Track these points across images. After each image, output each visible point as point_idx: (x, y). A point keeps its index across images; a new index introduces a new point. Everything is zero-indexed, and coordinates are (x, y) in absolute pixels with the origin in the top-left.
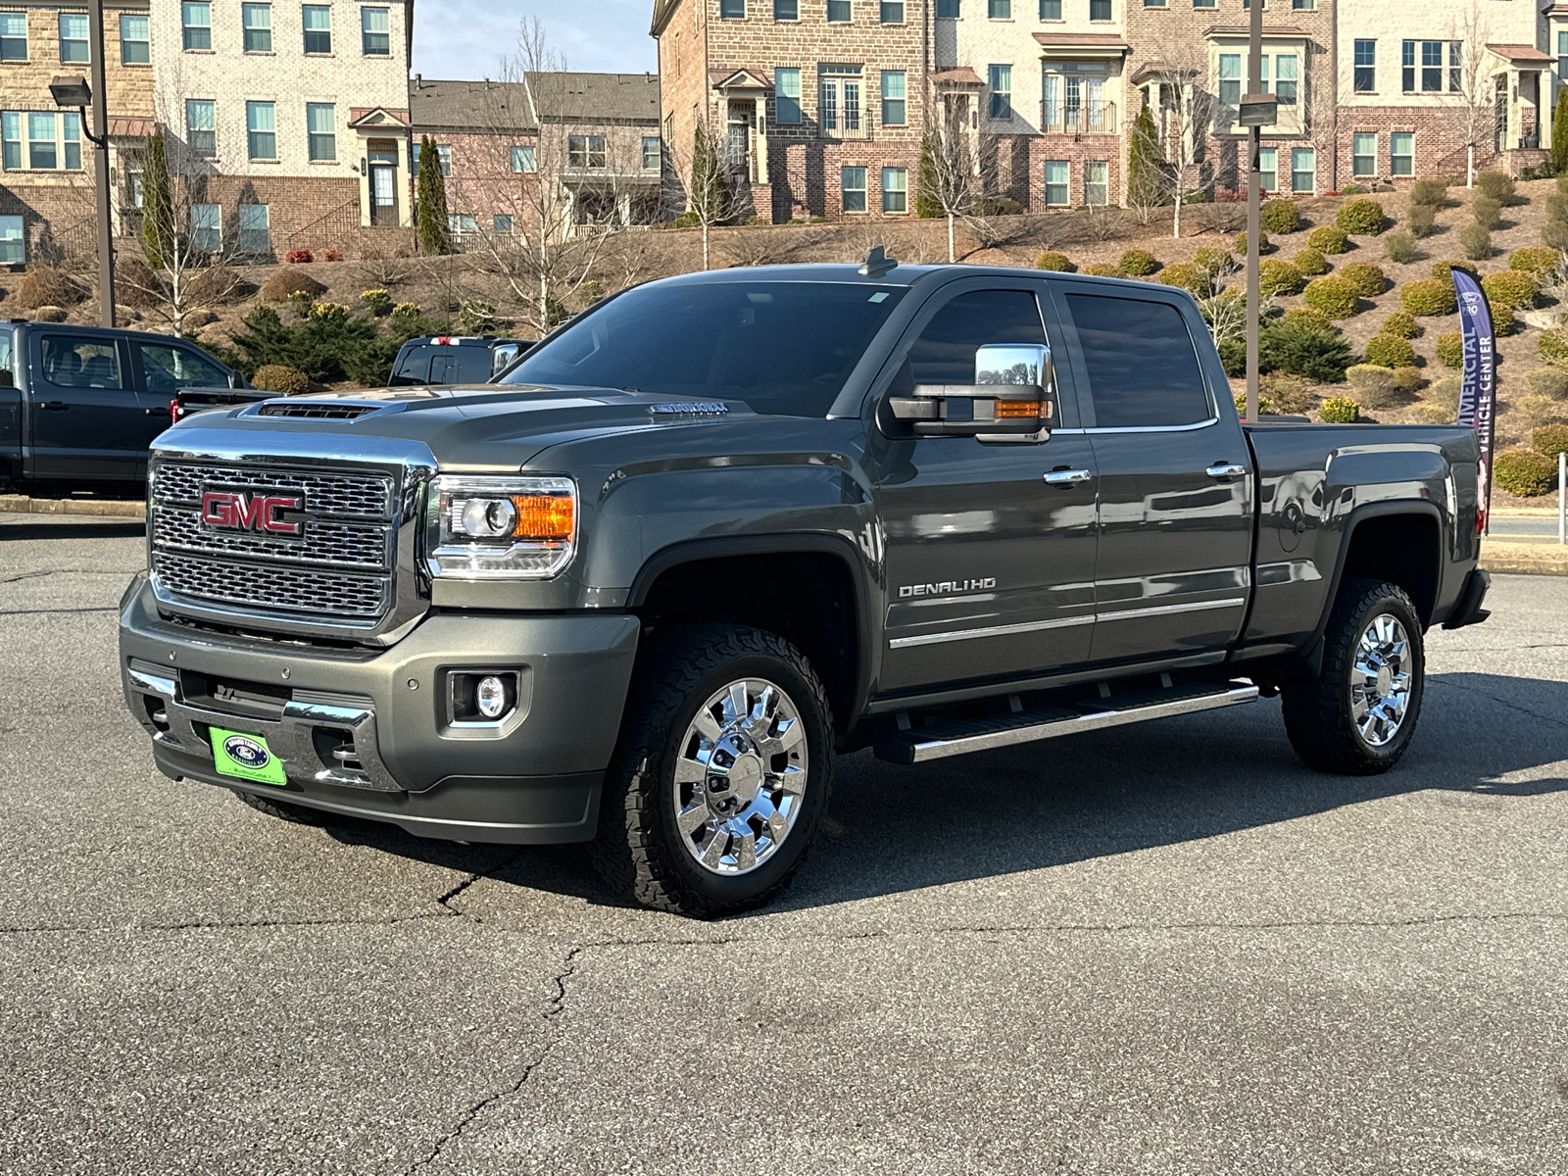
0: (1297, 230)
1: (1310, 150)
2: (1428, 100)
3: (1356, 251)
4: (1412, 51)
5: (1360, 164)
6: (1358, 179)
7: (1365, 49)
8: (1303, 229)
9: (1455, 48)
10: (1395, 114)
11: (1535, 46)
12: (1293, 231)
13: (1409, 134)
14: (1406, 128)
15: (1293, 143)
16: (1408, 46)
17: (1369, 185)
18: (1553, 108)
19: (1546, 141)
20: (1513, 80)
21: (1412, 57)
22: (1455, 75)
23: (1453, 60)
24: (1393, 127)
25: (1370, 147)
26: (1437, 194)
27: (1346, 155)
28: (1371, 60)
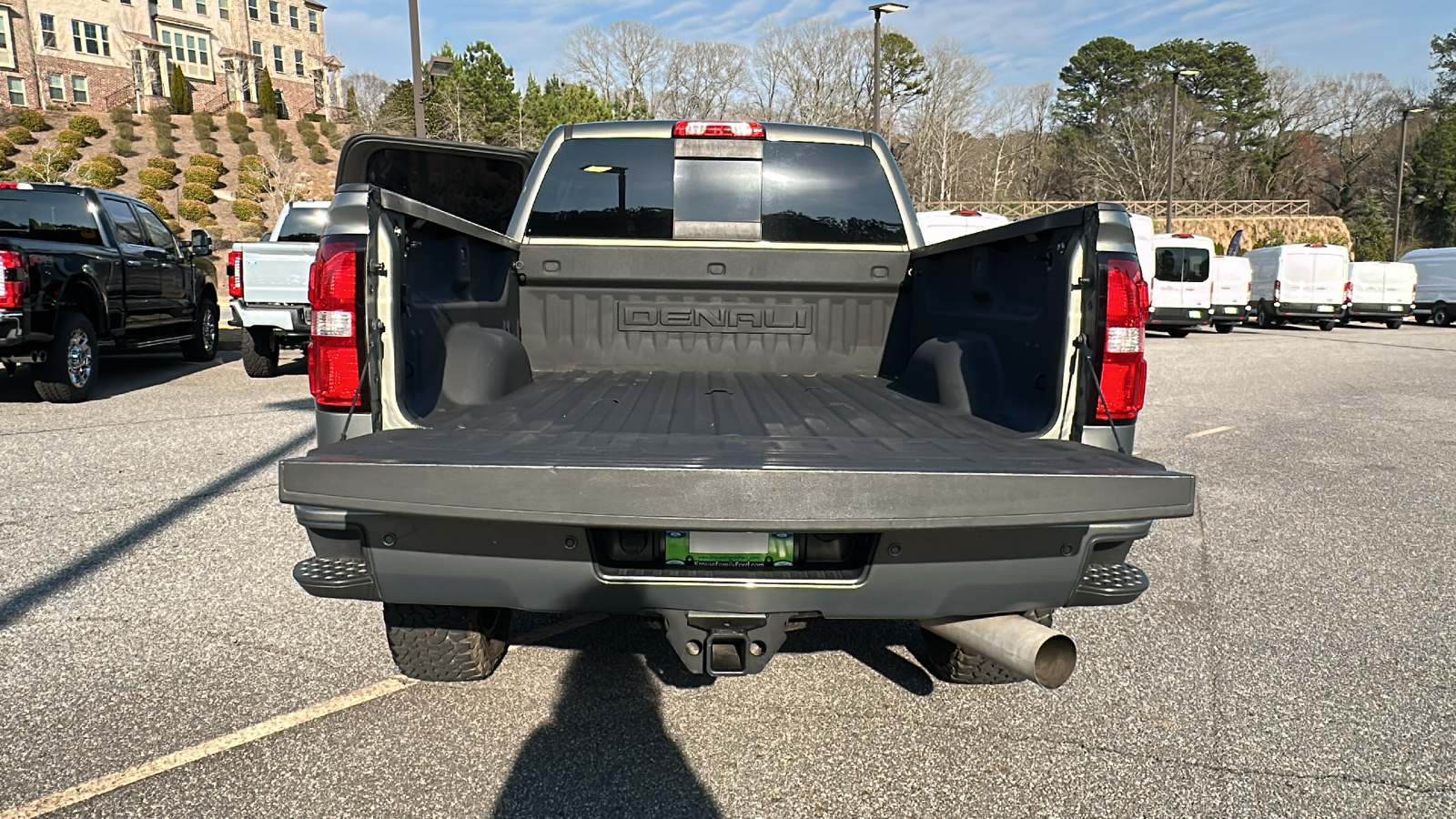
0: (44, 130)
1: (20, 79)
2: (91, 58)
3: (90, 147)
4: (78, 27)
5: (54, 92)
6: (54, 101)
7: (47, 20)
8: (47, 130)
9: (104, 29)
10: (73, 64)
11: (151, 37)
12: (41, 131)
13: (82, 78)
14: (81, 73)
15: (8, 73)
16: (75, 24)
17: (62, 105)
18: (169, 75)
19: (167, 93)
20: (144, 54)
21: (78, 31)
22: (106, 46)
23: (104, 37)
24: (72, 72)
25: (60, 83)
26: (127, 117)
27: (43, 86)
28: (51, 28)
